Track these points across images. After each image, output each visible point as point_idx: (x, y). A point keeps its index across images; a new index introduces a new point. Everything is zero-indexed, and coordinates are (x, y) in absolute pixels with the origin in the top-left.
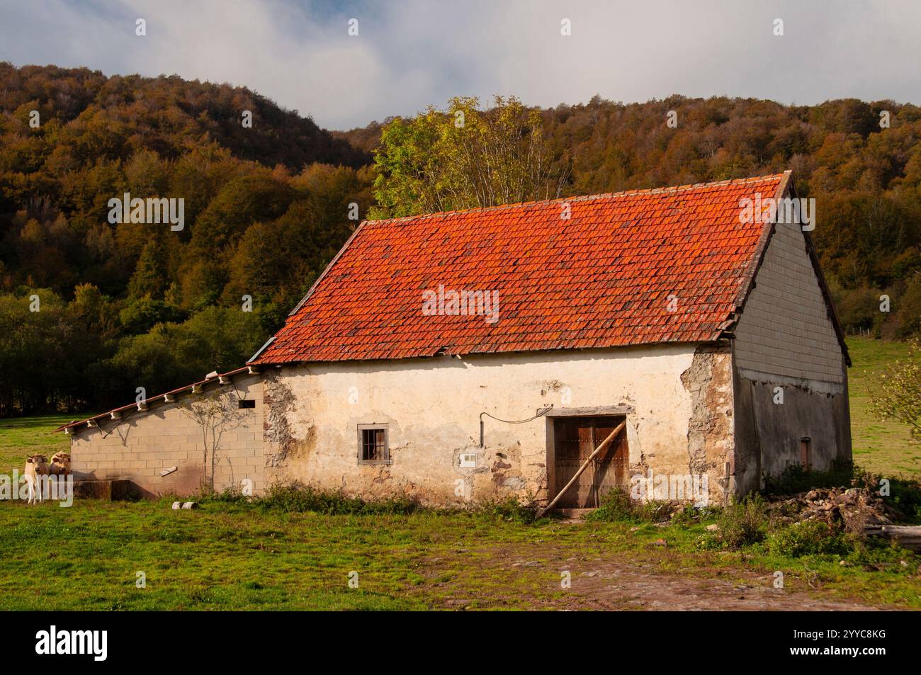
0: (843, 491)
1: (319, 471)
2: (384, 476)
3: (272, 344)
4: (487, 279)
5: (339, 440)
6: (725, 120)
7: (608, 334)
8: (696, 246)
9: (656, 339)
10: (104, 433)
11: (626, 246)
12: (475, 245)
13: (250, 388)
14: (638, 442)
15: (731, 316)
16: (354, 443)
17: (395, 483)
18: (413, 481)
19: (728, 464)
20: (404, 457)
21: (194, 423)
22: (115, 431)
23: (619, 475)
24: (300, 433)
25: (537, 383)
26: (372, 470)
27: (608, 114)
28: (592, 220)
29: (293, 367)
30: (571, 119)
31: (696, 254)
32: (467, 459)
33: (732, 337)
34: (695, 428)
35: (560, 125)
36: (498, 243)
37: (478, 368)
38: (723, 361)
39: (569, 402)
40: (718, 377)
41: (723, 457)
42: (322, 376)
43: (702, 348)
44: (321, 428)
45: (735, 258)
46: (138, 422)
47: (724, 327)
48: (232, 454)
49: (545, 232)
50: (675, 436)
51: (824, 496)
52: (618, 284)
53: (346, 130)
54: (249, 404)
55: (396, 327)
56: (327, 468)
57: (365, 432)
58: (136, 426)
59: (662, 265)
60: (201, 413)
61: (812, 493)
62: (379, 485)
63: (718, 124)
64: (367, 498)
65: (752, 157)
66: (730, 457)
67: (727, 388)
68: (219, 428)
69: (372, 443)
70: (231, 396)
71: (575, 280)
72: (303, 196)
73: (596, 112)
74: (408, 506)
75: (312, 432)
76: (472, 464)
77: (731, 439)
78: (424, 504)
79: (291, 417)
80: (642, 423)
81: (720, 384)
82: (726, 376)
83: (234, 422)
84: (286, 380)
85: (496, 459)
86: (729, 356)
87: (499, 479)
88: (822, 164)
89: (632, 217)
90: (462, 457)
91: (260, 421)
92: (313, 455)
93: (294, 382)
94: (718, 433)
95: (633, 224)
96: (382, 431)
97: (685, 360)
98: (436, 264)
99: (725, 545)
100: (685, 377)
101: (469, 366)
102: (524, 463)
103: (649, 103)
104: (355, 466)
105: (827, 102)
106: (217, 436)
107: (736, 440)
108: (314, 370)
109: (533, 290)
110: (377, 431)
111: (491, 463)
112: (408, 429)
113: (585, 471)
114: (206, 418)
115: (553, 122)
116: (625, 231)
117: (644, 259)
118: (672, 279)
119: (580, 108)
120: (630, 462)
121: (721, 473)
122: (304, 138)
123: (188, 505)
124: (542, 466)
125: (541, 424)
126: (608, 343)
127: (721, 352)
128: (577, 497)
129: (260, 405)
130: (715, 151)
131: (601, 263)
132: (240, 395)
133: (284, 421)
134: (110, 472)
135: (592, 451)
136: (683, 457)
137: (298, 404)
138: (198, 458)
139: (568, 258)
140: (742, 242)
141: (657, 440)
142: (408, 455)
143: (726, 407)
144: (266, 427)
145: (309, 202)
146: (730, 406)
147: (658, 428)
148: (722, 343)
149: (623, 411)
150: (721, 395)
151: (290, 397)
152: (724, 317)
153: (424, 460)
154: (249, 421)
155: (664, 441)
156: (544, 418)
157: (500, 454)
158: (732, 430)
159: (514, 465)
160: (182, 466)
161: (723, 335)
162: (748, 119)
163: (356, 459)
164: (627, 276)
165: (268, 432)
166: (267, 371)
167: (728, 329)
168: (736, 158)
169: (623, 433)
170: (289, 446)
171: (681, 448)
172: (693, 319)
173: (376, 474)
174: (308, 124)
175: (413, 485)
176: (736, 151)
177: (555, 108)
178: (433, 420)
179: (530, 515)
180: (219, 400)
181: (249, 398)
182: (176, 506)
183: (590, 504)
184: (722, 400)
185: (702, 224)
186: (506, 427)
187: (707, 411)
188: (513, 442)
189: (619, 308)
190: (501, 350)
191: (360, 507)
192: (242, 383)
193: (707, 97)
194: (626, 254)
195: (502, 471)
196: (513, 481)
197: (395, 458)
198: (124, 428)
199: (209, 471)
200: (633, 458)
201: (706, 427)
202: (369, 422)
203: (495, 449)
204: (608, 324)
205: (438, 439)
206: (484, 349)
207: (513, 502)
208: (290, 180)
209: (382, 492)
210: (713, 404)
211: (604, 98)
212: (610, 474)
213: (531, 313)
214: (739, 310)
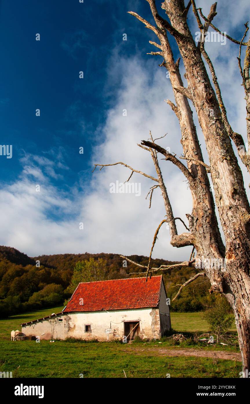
0: (179, 334)
1: (76, 334)
2: (90, 335)
3: (66, 308)
4: (108, 295)
5: (80, 328)
6: (113, 258)
7: (136, 306)
8: (148, 289)
9: (145, 306)
10: (29, 326)
11: (135, 288)
12: (104, 288)
13: (61, 317)
14: (142, 327)
15: (158, 302)
16: (84, 328)
17: (92, 336)
18: (96, 336)
19: (159, 330)
20: (94, 331)
21: (49, 324)
22: (32, 326)
23: (138, 333)
24: (72, 326)
25: (122, 315)
26: (87, 334)
27: (89, 256)
28: (127, 283)
29: (71, 312)
30: (81, 257)
31: (149, 290)
32: (108, 331)
33: (159, 306)
34: (153, 323)
35: (79, 258)
36: (109, 288)
37: (110, 313)
39: (128, 319)
40: (157, 313)
41: (158, 329)
42: (77, 314)
43: (154, 308)
44: (77, 325)
45: (156, 291)
46: (37, 324)
47: (157, 304)
48: (57, 331)
49: (118, 286)
50: (149, 325)
51: (176, 336)
52: (135, 296)
53: (34, 257)
54: (61, 320)
55: (92, 304)
56: (78, 333)
57: (86, 326)
58: (36, 324)
59: (143, 292)
60: (51, 322)
61: (174, 335)
62: (89, 337)
63: (111, 259)
64: (87, 339)
65: (118, 266)
66: (159, 329)
67: (158, 316)
68: (55, 325)
69: (88, 328)
70: (58, 318)
71: (126, 295)
72: (27, 271)
73: (86, 256)
74: (96, 341)
75: (75, 326)
76: (109, 332)
77: (159, 325)
78: (99, 340)
79: (70, 323)
80: (143, 323)
81: (157, 315)
82: (158, 313)
83: (58, 324)
85: (114, 331)
86: (158, 310)
87: (114, 335)
88: (132, 268)
89: (135, 283)
90: (107, 331)
91: (64, 323)
92: (75, 331)
93: (71, 316)
94: (157, 324)
95: (135, 284)
96: (90, 326)
97: (150, 310)
98: (97, 292)
99: (173, 345)
100: (151, 314)
101: (108, 312)
102: (119, 332)
103: (97, 254)
104: (84, 333)
105: (132, 255)
106: (54, 327)
107: (160, 325)
108: (76, 313)
109: (118, 297)
110: (89, 326)
111: (113, 332)
112: (95, 325)
113: (131, 333)
114: (52, 323)
115: (77, 257)
116: (134, 286)
117: (139, 291)
118: (145, 295)
119: (83, 254)
120: (140, 331)
121: (158, 332)
122: (25, 259)
123: (53, 341)
124: (123, 332)
125: (123, 324)
126: (136, 308)
127: (157, 309)
128: (130, 338)
129: (64, 320)
130: (111, 264)
131: (131, 292)
132: (59, 318)
133: (69, 324)
134: (31, 334)
135: (132, 329)
136: (151, 329)
137: (72, 320)
138: (50, 331)
139: (124, 291)
140: (157, 288)
141: (145, 326)
142: (95, 330)
143: (158, 319)
144: (65, 325)
145: (28, 273)
146: (159, 319)
147: (146, 324)
149: (139, 321)
150: (157, 317)
151: (70, 319)
152: (157, 302)
153: (99, 331)
154: (61, 324)
155: (147, 326)
156: (123, 322)
157: (114, 330)
158: (160, 324)
159: (117, 332)
160: (46, 333)
161: (157, 306)
162: (117, 258)
163: (84, 332)
164: (136, 294)
165: (65, 326)
166: (66, 313)
167: (158, 304)
168: (115, 266)
169: (139, 325)
170: (70, 329)
171: (150, 327)
172: (151, 303)
173: (88, 335)
174: (26, 256)
175: (96, 337)
176: (115, 264)
177: (78, 254)
178: (101, 323)
180: (55, 319)
181: (61, 319)
182: (51, 341)
183: (132, 339)
184: (157, 318)
185: (148, 284)
186: (115, 325)
187: (155, 320)
188: (117, 327)
189: (136, 301)
190: (115, 309)
191: (85, 342)
192: (60, 316)
193: (109, 253)
194: (135, 290)
195: (115, 333)
196: (117, 335)
197: (92, 331)
198: (34, 325)
199: (52, 334)
200: (141, 330)
201: (155, 323)
202: (87, 324)
203: (113, 329)
204: (135, 304)
205: (101, 327)
206: (111, 309)
207: (118, 339)
208: (24, 268)
210: (156, 319)
211: (88, 253)
212: (136, 333)
213: (119, 302)
214: (159, 301)
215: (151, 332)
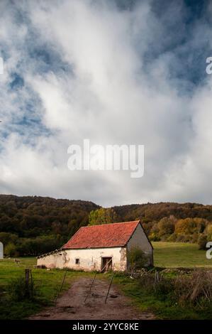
1: (70, 265)
2: (79, 266)
3: (65, 245)
4: (96, 236)
5: (73, 260)
8: (125, 231)
9: (116, 245)
12: (96, 231)
13: (61, 252)
14: (114, 261)
16: (75, 261)
18: (83, 267)
20: (82, 263)
22: (43, 258)
23: (111, 266)
24: (67, 259)
25: (100, 252)
26: (77, 265)
29: (67, 249)
34: (121, 259)
38: (125, 249)
39: (104, 255)
40: (124, 251)
43: (122, 247)
45: (129, 233)
47: (126, 244)
48: (58, 263)
49: (105, 229)
50: (119, 260)
58: (46, 257)
59: (120, 234)
60: (54, 256)
64: (76, 269)
66: (126, 264)
67: (125, 253)
68: (57, 258)
69: (77, 261)
70: (59, 253)
74: (82, 271)
75: (69, 259)
76: (91, 265)
78: (84, 271)
79: (67, 257)
80: (114, 258)
83: (59, 257)
84: (66, 251)
85: (94, 264)
87: (94, 267)
90: (90, 263)
92: (69, 263)
94: (124, 260)
96: (79, 259)
97: (120, 249)
98: (90, 234)
100: (120, 251)
101: (91, 249)
107: (127, 261)
108: (70, 250)
112: (82, 259)
113: (107, 266)
117: (117, 233)
121: (125, 266)
124: (101, 265)
125: (100, 258)
128: (105, 270)
135: (108, 262)
136: (120, 264)
138: (54, 263)
140: (131, 231)
148: (125, 246)
149: (112, 257)
151: (66, 254)
152: (126, 242)
153: (84, 264)
154: (61, 257)
155: (117, 261)
158: (126, 259)
159: (97, 265)
160: (51, 264)
163: (75, 264)
165: (63, 259)
166: (64, 250)
169: (112, 260)
170: (66, 261)
171: (119, 262)
172: (121, 243)
178: (86, 258)
179: (98, 273)
180: (57, 254)
181: (61, 254)
183: (107, 271)
184: (125, 255)
186: (96, 259)
187: (123, 257)
188: (96, 261)
189: (112, 241)
190: (95, 247)
191: (75, 271)
194: (115, 232)
196: (96, 267)
197: (80, 263)
199: (55, 265)
200: (113, 264)
201: (122, 259)
202: (77, 258)
203: (94, 262)
205: (86, 260)
206: (93, 247)
207: (96, 270)
209: (78, 269)
213: (100, 241)
214: (128, 241)
215: (120, 266)
